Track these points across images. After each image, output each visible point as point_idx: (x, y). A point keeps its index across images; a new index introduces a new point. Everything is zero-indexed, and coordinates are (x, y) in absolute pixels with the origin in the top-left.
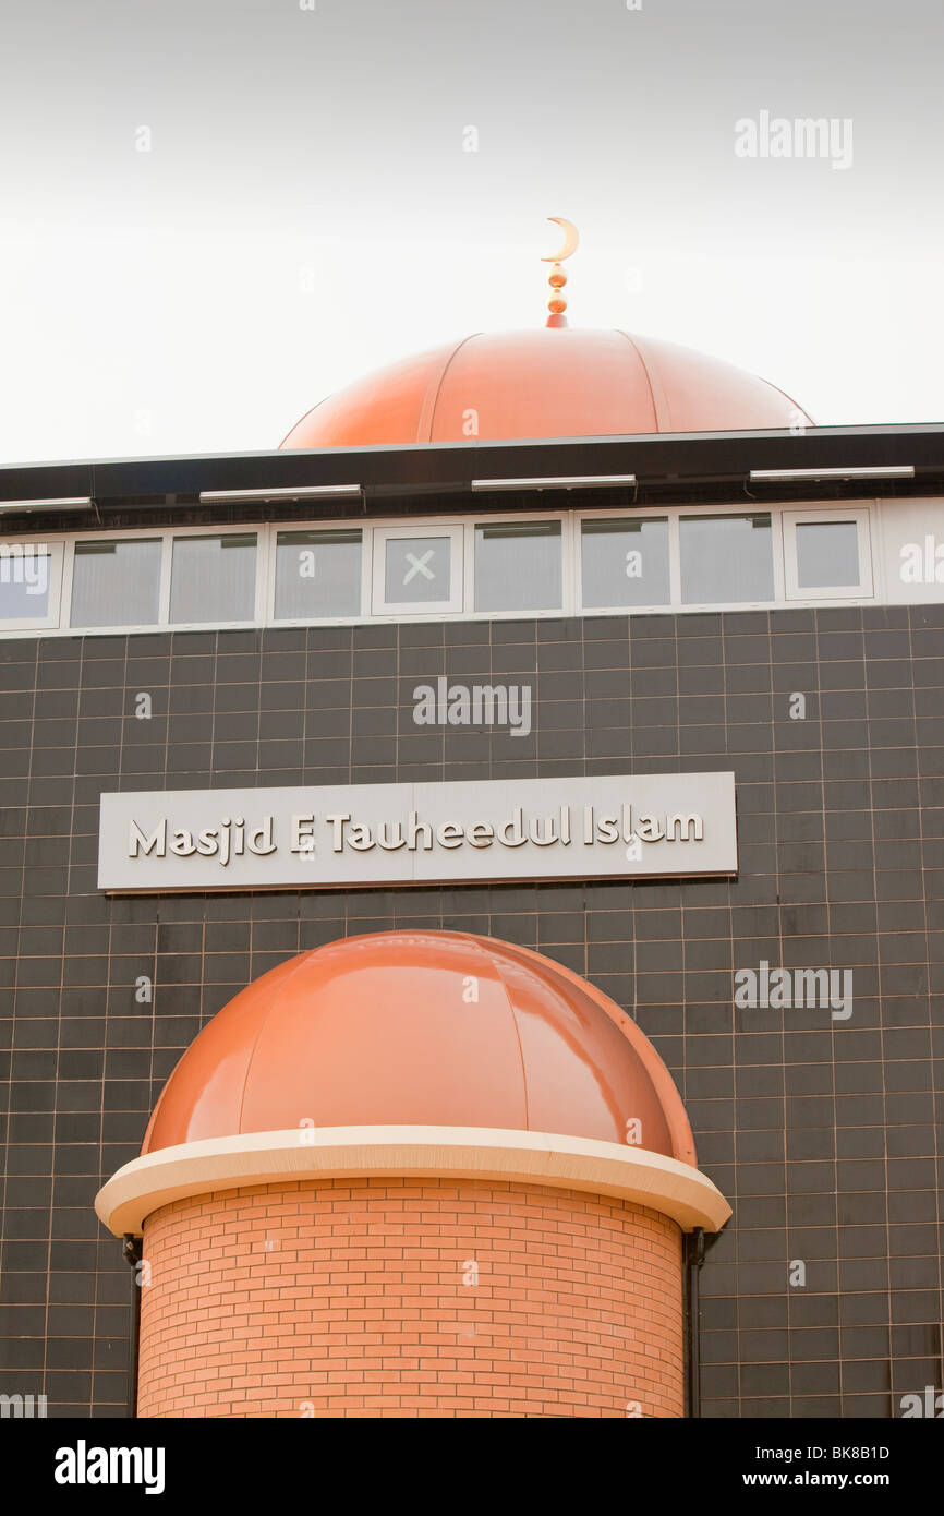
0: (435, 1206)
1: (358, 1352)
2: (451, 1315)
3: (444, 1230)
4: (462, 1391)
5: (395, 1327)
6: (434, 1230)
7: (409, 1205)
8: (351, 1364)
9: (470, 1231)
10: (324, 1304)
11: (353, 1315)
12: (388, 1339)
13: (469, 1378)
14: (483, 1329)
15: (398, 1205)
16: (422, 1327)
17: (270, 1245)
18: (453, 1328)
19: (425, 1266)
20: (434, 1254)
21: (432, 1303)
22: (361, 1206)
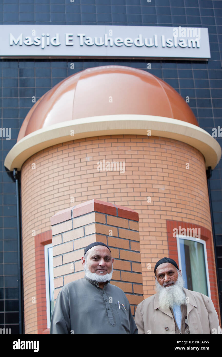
0: (147, 145)
1: (125, 195)
2: (156, 182)
3: (151, 153)
4: (162, 208)
5: (138, 186)
6: (148, 153)
7: (139, 144)
8: (123, 199)
9: (159, 154)
10: (111, 178)
11: (122, 182)
12: (135, 190)
13: (164, 204)
14: (167, 187)
15: (135, 144)
16: (146, 186)
17: (88, 159)
18: (157, 186)
19: (146, 165)
20: (149, 161)
21: (150, 178)
22: (122, 144)
